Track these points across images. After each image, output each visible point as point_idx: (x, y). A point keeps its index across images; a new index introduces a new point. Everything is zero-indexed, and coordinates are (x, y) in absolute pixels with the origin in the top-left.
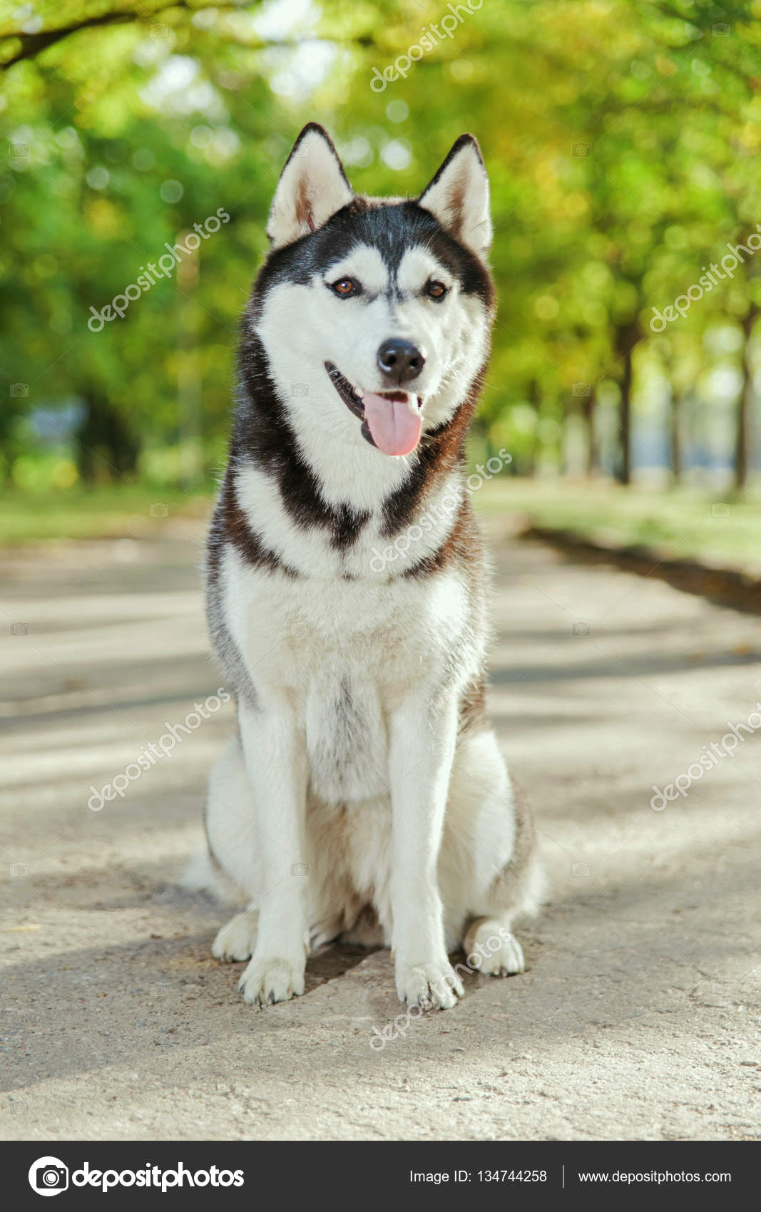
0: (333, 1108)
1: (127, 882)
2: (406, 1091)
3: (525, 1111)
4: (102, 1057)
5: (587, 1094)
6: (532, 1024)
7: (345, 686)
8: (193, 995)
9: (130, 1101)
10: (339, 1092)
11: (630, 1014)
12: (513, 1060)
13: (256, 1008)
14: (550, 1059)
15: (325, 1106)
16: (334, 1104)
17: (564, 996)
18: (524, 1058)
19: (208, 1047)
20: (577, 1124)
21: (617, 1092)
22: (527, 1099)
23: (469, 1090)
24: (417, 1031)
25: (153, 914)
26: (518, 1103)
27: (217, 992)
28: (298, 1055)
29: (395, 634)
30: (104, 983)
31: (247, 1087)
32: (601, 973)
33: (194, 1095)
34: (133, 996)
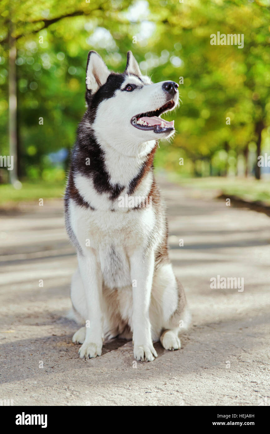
0: (102, 395)
1: (49, 317)
2: (129, 389)
3: (169, 397)
4: (26, 376)
5: (193, 391)
6: (179, 367)
7: (113, 248)
8: (63, 355)
9: (32, 391)
10: (105, 389)
11: (215, 364)
12: (170, 379)
13: (84, 360)
14: (183, 379)
15: (99, 394)
16: (102, 393)
17: (193, 358)
18: (174, 379)
19: (64, 373)
20: (187, 401)
21: (204, 391)
22: (172, 393)
23: (152, 389)
24: (138, 369)
25: (55, 328)
26: (168, 394)
27: (71, 355)
28: (94, 376)
29: (129, 230)
30: (32, 351)
31: (74, 387)
32: (208, 350)
33: (54, 389)
34: (42, 355)
